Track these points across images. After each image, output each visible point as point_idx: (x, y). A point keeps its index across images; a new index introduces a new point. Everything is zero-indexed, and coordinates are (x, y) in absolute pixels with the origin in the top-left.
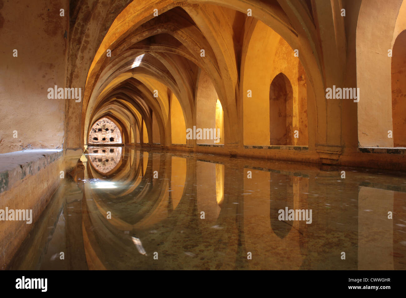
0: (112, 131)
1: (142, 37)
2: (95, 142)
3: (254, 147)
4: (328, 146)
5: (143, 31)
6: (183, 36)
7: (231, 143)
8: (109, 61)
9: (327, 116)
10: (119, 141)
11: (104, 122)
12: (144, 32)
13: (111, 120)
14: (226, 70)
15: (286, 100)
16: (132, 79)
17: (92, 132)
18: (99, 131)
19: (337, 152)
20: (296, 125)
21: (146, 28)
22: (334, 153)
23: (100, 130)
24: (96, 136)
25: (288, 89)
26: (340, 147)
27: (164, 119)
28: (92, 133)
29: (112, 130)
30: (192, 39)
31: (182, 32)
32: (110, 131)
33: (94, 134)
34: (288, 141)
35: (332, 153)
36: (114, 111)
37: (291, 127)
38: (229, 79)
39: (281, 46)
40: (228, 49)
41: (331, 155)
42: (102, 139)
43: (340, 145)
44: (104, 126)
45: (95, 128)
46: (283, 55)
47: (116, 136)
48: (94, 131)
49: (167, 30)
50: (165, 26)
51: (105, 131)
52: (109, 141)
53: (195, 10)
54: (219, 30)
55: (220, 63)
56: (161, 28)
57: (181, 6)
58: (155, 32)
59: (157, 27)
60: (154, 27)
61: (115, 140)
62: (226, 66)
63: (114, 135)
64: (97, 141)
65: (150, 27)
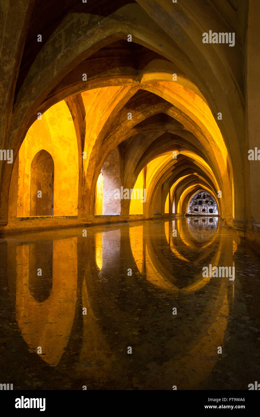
1: (136, 120)
2: (195, 213)
5: (136, 115)
6: (175, 114)
8: (110, 145)
10: (217, 213)
30: (182, 114)
31: (172, 110)
42: (202, 211)
47: (215, 208)
48: (195, 203)
49: (159, 110)
50: (156, 107)
51: (205, 203)
52: (209, 212)
53: (157, 89)
54: (193, 103)
55: (206, 135)
56: (153, 109)
57: (141, 88)
58: (148, 114)
59: (149, 109)
60: (145, 109)
61: (214, 211)
62: (212, 137)
63: (213, 207)
64: (197, 212)
65: (142, 110)
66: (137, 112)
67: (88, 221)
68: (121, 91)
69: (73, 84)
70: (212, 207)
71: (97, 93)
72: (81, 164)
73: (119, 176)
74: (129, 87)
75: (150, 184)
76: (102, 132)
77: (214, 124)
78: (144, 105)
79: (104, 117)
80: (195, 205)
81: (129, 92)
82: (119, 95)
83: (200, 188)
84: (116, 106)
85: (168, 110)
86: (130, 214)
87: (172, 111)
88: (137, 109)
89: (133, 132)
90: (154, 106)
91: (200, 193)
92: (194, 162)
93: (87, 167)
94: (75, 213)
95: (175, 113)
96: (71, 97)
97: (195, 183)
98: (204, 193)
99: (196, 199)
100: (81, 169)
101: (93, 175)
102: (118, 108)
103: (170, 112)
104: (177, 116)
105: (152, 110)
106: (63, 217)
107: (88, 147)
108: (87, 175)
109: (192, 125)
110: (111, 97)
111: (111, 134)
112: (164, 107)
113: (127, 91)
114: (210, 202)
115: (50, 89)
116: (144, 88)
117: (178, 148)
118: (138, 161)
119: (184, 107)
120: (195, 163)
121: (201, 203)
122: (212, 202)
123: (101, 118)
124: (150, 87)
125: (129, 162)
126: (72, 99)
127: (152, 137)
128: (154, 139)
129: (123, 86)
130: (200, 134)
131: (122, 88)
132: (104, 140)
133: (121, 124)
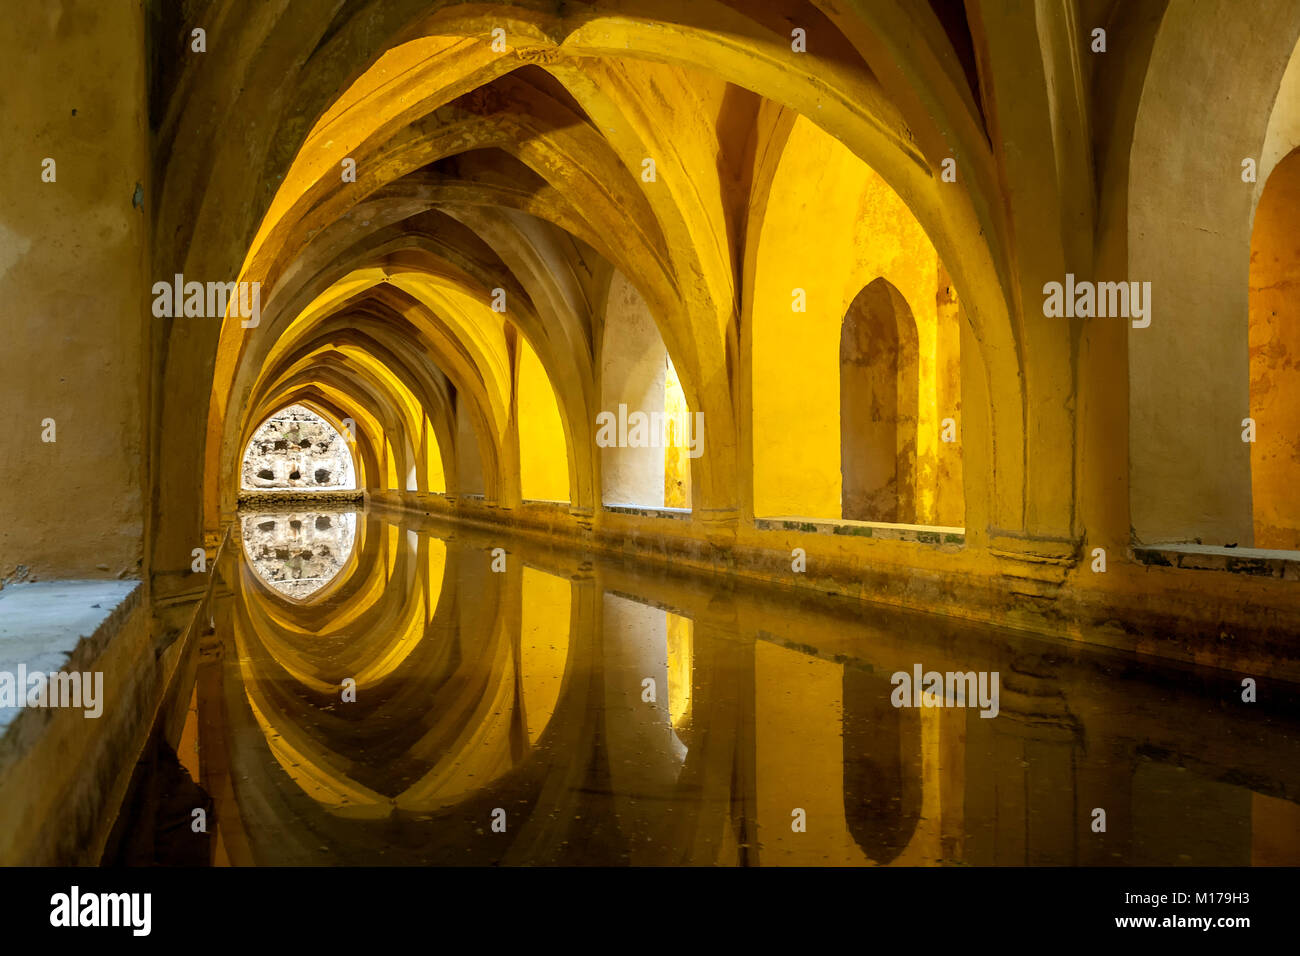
0: (324, 447)
1: (410, 161)
2: (264, 487)
3: (789, 526)
4: (1031, 538)
5: (413, 141)
6: (552, 160)
7: (713, 510)
9: (1025, 441)
10: (347, 479)
11: (295, 419)
12: (417, 144)
13: (317, 412)
14: (696, 272)
15: (894, 368)
16: (385, 286)
17: (252, 453)
18: (276, 448)
19: (1060, 557)
20: (928, 449)
21: (424, 133)
22: (1050, 560)
23: (281, 445)
24: (266, 466)
25: (902, 330)
26: (1068, 542)
27: (494, 420)
28: (255, 456)
29: (323, 445)
30: (582, 166)
31: (547, 144)
32: (314, 447)
33: (262, 459)
34: (901, 502)
35: (1044, 563)
36: (328, 387)
37: (911, 454)
38: (704, 303)
39: (881, 188)
40: (702, 203)
41: (1037, 566)
42: (288, 477)
43: (1067, 536)
44: (294, 431)
45: (263, 439)
46: (886, 217)
47: (337, 467)
49: (494, 138)
50: (490, 123)
51: (298, 451)
53: (588, 77)
56: (477, 130)
57: (539, 62)
58: (456, 144)
59: (464, 128)
60: (452, 127)
61: (333, 478)
62: (697, 261)
63: (330, 462)
64: (268, 482)
65: (438, 127)
68: (456, 55)
80: (262, 455)
82: (437, 68)
90: (481, 119)
95: (553, 157)
99: (263, 435)
104: (561, 169)
105: (471, 132)
114: (317, 445)
117: (395, 260)
129: (472, 41)
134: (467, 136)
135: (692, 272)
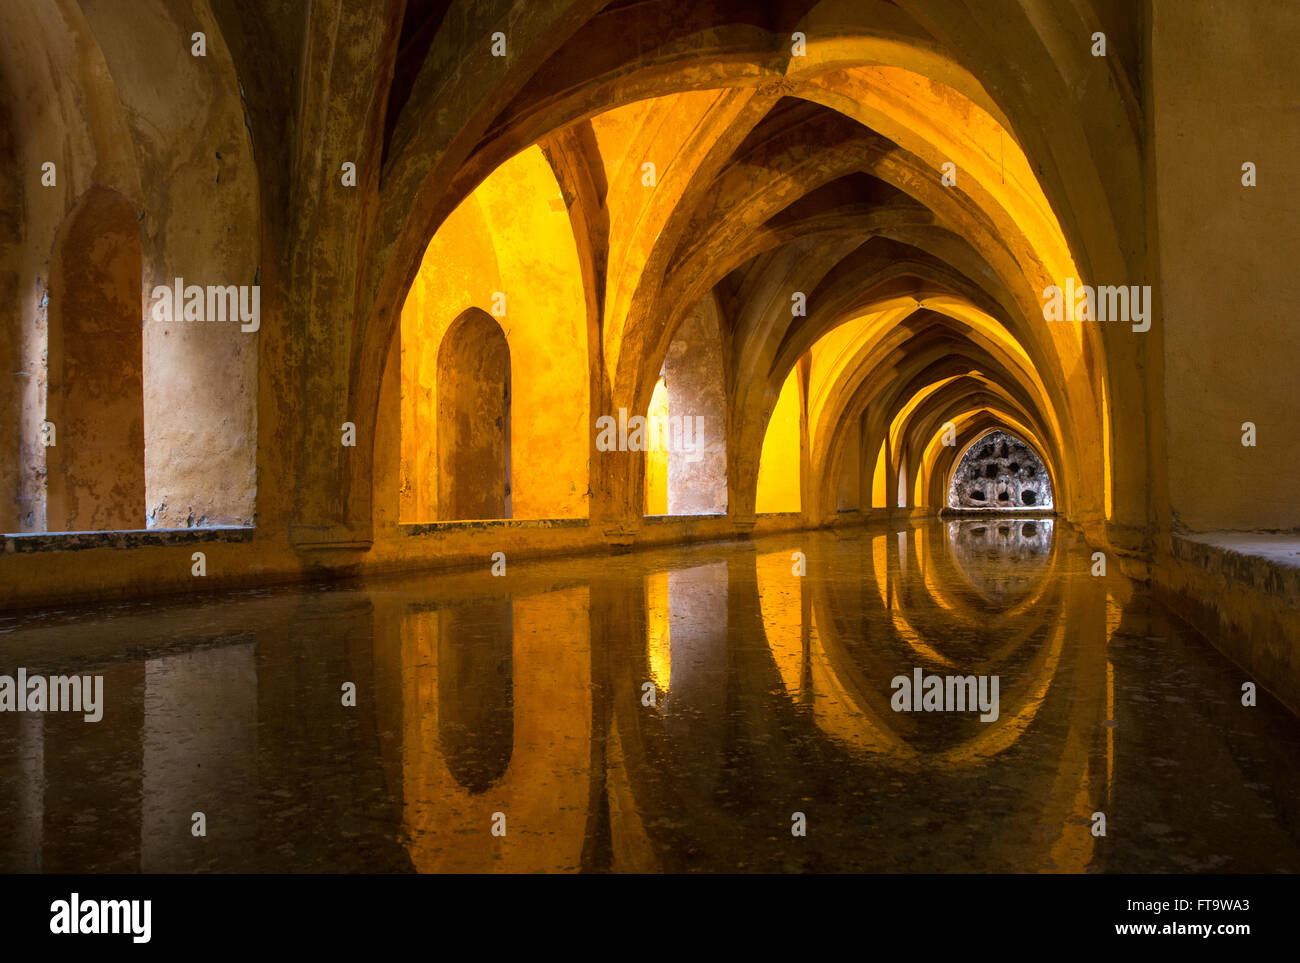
0: (1032, 470)
1: (774, 200)
2: (976, 506)
5: (772, 182)
6: (902, 174)
8: (687, 284)
10: (1048, 504)
12: (775, 184)
17: (966, 476)
18: (988, 472)
23: (993, 468)
24: (977, 488)
28: (969, 479)
30: (928, 174)
31: (895, 160)
32: (1022, 471)
33: (975, 481)
42: (997, 498)
47: (1044, 488)
48: (974, 473)
49: (848, 164)
50: (839, 152)
51: (1009, 473)
52: (1021, 501)
53: (840, 94)
54: (964, 134)
55: (1010, 241)
56: (829, 161)
57: (788, 93)
58: (812, 177)
59: (817, 161)
60: (804, 163)
61: (1038, 499)
62: (1031, 248)
63: (1036, 484)
64: (981, 502)
65: (793, 166)
66: (775, 173)
67: (621, 535)
68: (723, 105)
69: (565, 91)
70: (1031, 486)
71: (644, 117)
72: (596, 352)
73: (719, 387)
74: (748, 90)
75: (824, 410)
76: (661, 245)
77: (1036, 202)
78: (797, 151)
79: (669, 194)
80: (975, 477)
81: (747, 108)
82: (713, 119)
83: (992, 421)
84: (706, 157)
85: (879, 164)
86: (757, 511)
87: (891, 165)
88: (773, 163)
89: (762, 240)
90: (829, 150)
91: (992, 437)
92: (968, 336)
93: (616, 361)
94: (582, 511)
95: (904, 171)
96: (560, 134)
97: (975, 405)
98: (1004, 437)
99: (976, 460)
100: (598, 366)
101: (635, 384)
102: (713, 162)
103: (886, 166)
104: (911, 180)
105: (825, 164)
106: (542, 523)
107: (618, 295)
108: (616, 386)
109: (960, 210)
110: (690, 128)
111: (692, 249)
112: (865, 152)
113: (742, 105)
114: (1025, 468)
115: (494, 109)
116: (798, 92)
117: (916, 288)
118: (781, 337)
119: (934, 149)
120: (971, 338)
121: (993, 472)
122: (1030, 468)
123: (658, 197)
124: (817, 87)
125: (751, 339)
126: (561, 139)
127: (826, 254)
128: (835, 260)
129: (728, 90)
130: (990, 237)
131: (723, 97)
132: (668, 270)
133: (723, 216)
134: (822, 168)
135: (1030, 260)
